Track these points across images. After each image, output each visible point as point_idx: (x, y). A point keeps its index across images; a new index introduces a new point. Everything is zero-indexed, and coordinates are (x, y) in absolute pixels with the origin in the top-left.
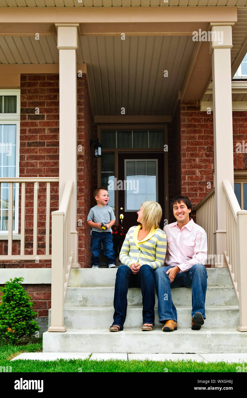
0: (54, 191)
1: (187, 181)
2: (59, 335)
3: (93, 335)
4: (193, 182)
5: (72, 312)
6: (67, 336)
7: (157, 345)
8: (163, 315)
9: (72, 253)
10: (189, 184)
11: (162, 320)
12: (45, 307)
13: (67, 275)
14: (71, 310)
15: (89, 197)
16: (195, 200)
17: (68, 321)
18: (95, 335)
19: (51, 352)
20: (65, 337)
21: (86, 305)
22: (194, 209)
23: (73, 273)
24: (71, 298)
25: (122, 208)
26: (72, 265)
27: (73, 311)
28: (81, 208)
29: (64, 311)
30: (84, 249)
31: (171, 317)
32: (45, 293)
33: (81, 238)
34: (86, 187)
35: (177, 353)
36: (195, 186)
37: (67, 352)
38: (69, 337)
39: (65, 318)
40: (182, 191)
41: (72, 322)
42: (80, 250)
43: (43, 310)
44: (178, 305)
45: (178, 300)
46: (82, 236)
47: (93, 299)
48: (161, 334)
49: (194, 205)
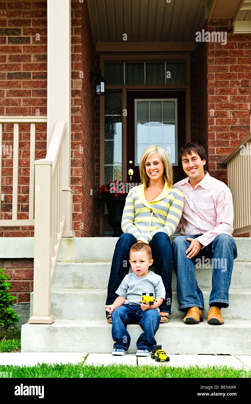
0: (42, 137)
1: (215, 125)
2: (44, 328)
3: (90, 328)
4: (223, 127)
5: (63, 296)
6: (55, 330)
7: (178, 343)
8: (184, 300)
9: (64, 217)
10: (218, 129)
11: (183, 307)
12: (27, 289)
13: (57, 247)
14: (61, 293)
15: (89, 147)
16: (226, 150)
17: (57, 309)
18: (93, 328)
19: (32, 352)
20: (52, 331)
21: (82, 287)
22: (225, 161)
23: (65, 244)
24: (61, 277)
25: (131, 162)
26: (63, 233)
27: (63, 294)
28: (78, 160)
29: (51, 295)
30: (82, 212)
31: (196, 303)
32: (28, 270)
33: (78, 198)
34: (84, 132)
35: (205, 354)
36: (226, 132)
37: (54, 352)
38: (57, 331)
39: (52, 305)
40: (208, 138)
41: (62, 309)
42: (76, 213)
43: (25, 293)
44: (206, 287)
45: (205, 281)
46: (79, 196)
47: (91, 278)
48: (183, 328)
49: (225, 156)
